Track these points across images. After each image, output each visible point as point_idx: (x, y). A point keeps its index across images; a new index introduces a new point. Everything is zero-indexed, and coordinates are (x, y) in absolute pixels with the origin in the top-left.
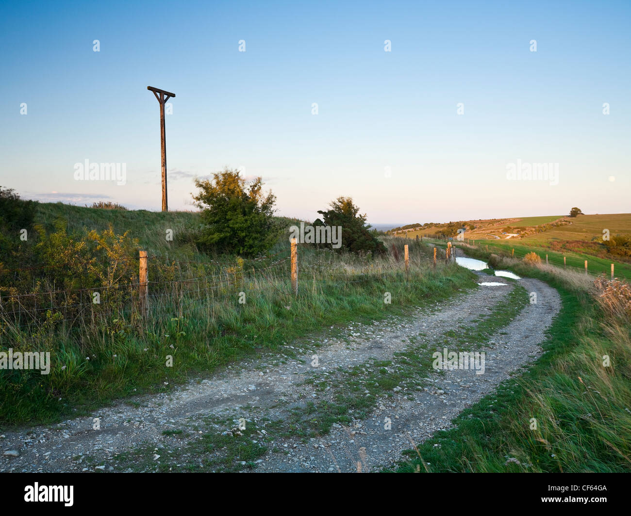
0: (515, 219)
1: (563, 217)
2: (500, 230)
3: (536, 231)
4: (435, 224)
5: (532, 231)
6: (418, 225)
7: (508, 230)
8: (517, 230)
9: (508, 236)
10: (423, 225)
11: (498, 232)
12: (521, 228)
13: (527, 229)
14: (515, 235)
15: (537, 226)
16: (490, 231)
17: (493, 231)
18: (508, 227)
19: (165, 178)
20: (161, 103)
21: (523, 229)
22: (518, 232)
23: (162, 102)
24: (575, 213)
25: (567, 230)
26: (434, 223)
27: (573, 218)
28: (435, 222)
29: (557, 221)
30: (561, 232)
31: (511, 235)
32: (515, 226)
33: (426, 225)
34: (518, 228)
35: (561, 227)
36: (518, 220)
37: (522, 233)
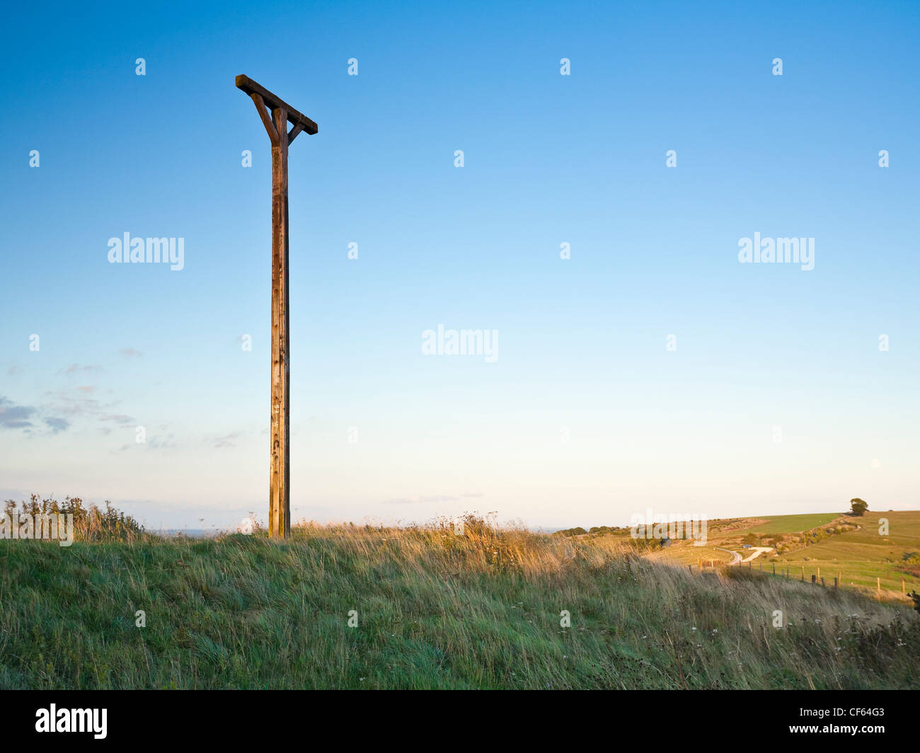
0: (755, 519)
1: (840, 515)
2: (739, 541)
3: (802, 541)
4: (609, 528)
5: (795, 542)
6: (580, 531)
7: (750, 540)
8: (768, 540)
9: (755, 551)
10: (588, 531)
11: (735, 543)
12: (775, 536)
13: (785, 537)
14: (768, 550)
15: (801, 533)
16: (720, 542)
17: (724, 541)
18: (751, 535)
19: (283, 405)
20: (275, 143)
21: (779, 538)
22: (770, 544)
23: (280, 142)
24: (859, 508)
25: (856, 540)
26: (608, 526)
27: (859, 518)
28: (610, 525)
29: (833, 523)
30: (847, 543)
31: (759, 550)
32: (764, 534)
33: (594, 530)
34: (770, 537)
35: (842, 534)
36: (761, 521)
37: (779, 545)
